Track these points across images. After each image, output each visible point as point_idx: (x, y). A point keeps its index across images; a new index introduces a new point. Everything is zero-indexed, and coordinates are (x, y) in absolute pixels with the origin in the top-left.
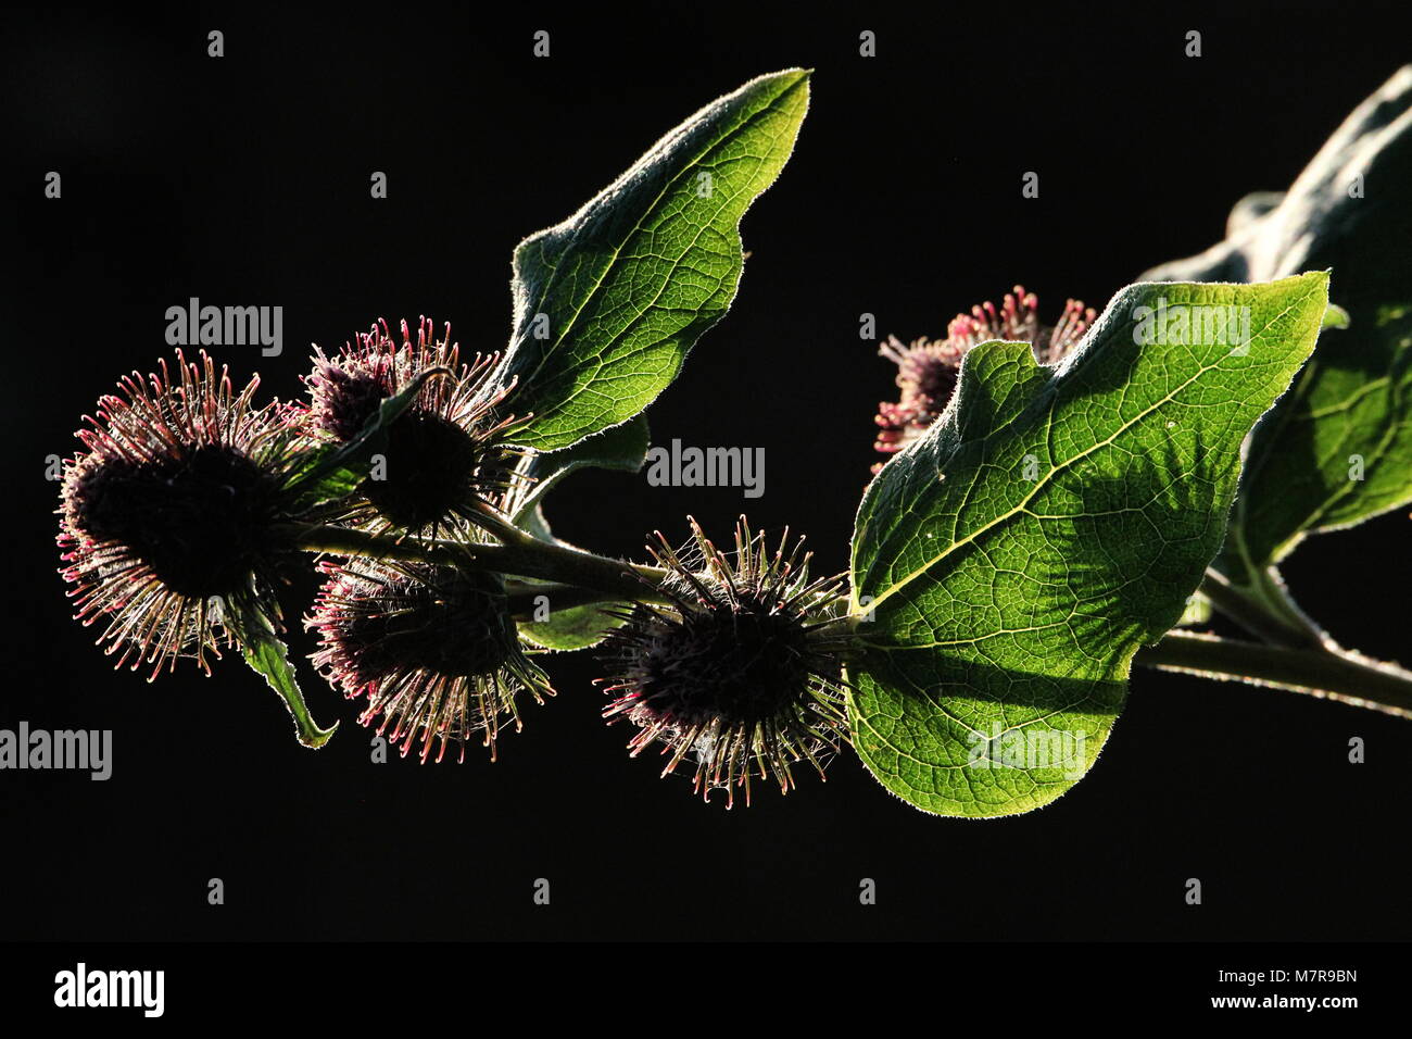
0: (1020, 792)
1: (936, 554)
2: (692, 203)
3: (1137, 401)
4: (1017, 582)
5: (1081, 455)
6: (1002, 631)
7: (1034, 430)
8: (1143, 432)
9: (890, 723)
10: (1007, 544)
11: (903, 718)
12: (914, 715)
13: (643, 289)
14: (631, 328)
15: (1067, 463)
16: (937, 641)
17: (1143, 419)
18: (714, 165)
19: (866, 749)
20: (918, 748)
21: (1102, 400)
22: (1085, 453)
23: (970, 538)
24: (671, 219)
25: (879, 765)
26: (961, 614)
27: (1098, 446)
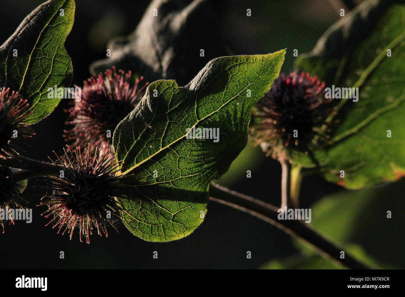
0: (180, 232)
1: (154, 153)
2: (52, 39)
3: (228, 96)
4: (186, 160)
5: (208, 116)
6: (181, 177)
7: (190, 108)
8: (230, 106)
9: (135, 212)
10: (183, 147)
11: (141, 209)
12: (146, 208)
13: (45, 68)
14: (46, 82)
15: (203, 119)
16: (157, 182)
17: (230, 102)
18: (54, 26)
19: (126, 221)
20: (147, 219)
21: (216, 96)
22: (209, 115)
23: (168, 146)
24: (47, 44)
25: (131, 226)
26: (166, 172)
27: (214, 112)
